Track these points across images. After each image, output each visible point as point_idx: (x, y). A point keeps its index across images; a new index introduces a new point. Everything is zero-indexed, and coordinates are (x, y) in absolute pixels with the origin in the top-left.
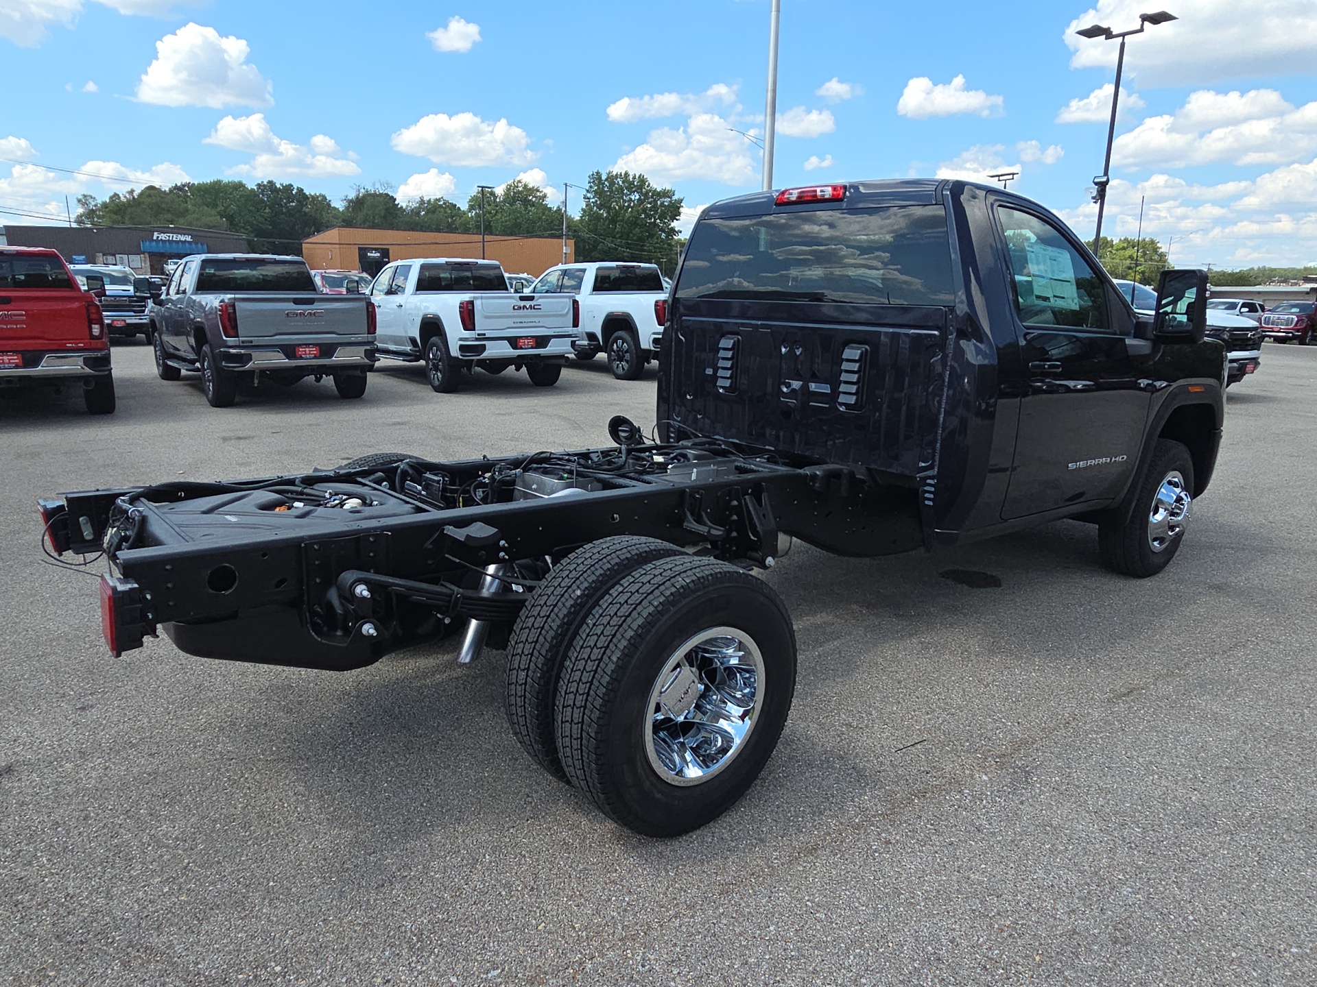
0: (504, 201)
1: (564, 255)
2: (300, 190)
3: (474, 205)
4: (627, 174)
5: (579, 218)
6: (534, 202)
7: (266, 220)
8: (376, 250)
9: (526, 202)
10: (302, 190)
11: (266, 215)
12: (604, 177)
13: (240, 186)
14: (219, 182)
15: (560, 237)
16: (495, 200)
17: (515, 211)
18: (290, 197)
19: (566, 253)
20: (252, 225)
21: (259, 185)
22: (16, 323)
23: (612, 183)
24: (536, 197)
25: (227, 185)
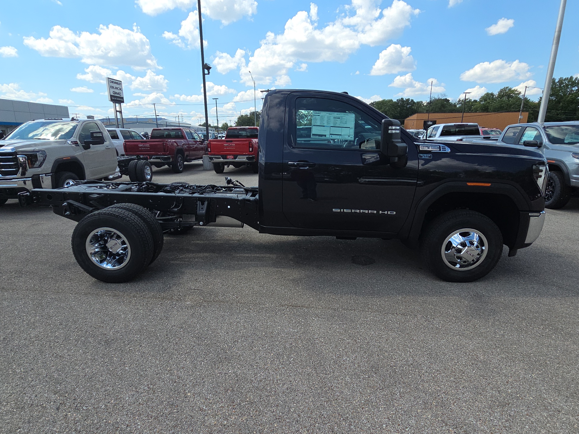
0: (498, 97)
1: (519, 120)
2: (412, 100)
3: (482, 100)
4: (571, 78)
5: (537, 102)
6: (513, 96)
7: (398, 112)
8: (431, 121)
9: (509, 96)
10: (413, 100)
11: (398, 111)
12: (557, 81)
13: (391, 100)
14: (384, 100)
15: (519, 111)
16: (493, 97)
17: (502, 101)
18: (408, 104)
19: (520, 119)
20: (392, 114)
21: (398, 100)
22: (233, 147)
23: (562, 83)
24: (515, 94)
25: (387, 101)
